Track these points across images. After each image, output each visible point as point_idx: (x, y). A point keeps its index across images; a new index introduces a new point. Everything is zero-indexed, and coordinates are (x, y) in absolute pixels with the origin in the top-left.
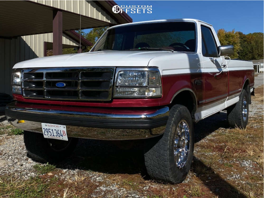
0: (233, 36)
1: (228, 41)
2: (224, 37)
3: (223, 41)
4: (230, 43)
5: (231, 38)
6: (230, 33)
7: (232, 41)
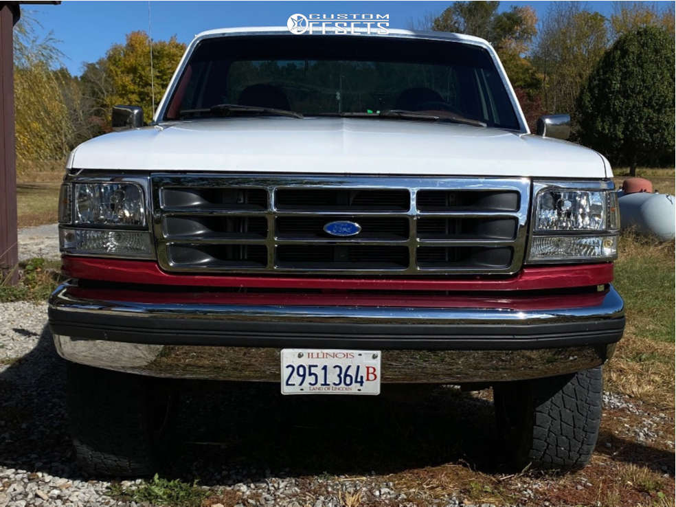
0: (173, 56)
1: (159, 68)
2: (146, 55)
3: (144, 70)
4: (163, 76)
5: (165, 59)
6: (163, 44)
7: (168, 69)
